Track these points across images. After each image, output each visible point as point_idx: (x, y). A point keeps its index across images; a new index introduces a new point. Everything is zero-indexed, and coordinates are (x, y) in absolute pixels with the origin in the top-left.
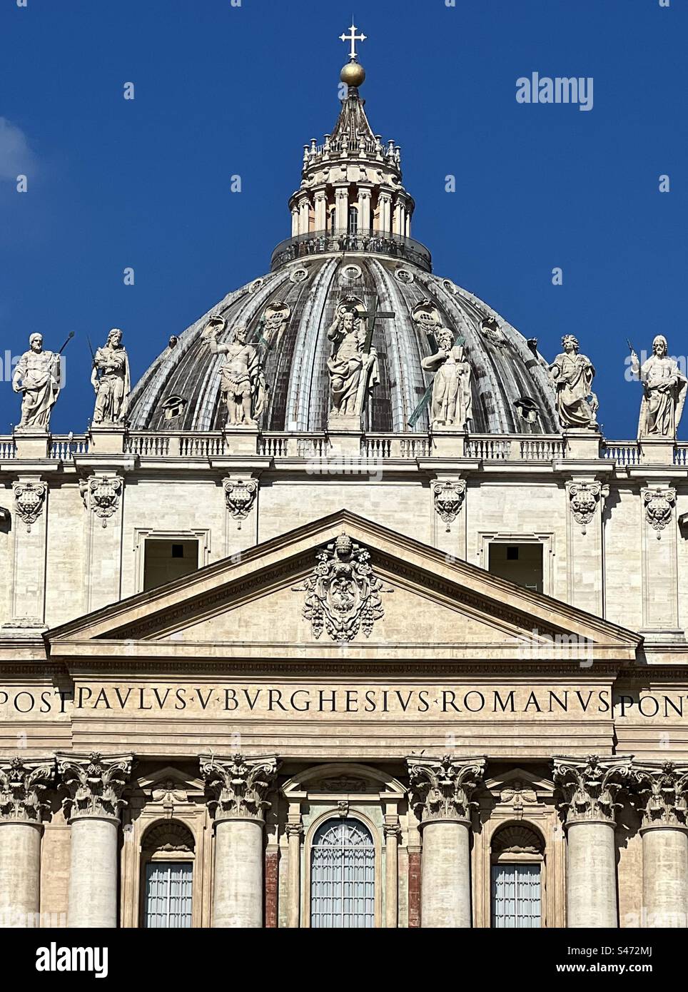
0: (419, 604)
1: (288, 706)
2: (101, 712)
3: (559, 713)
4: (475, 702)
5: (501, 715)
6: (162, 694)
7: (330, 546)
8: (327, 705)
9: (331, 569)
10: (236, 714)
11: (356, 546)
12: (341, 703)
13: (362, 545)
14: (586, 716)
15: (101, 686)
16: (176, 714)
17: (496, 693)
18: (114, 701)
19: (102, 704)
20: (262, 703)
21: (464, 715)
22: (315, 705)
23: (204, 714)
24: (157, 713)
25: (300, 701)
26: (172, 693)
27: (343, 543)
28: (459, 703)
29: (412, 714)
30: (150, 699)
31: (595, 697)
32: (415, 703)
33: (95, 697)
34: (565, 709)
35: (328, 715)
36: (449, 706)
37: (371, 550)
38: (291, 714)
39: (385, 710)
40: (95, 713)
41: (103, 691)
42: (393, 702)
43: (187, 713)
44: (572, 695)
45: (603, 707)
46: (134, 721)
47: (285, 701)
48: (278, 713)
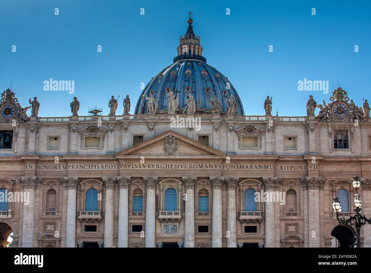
0: (185, 148)
1: (160, 167)
2: (125, 168)
3: (211, 168)
4: (195, 166)
5: (200, 169)
6: (136, 165)
7: (168, 137)
8: (167, 167)
9: (168, 141)
10: (150, 169)
11: (173, 137)
12: (170, 167)
13: (174, 137)
14: (216, 169)
15: (125, 164)
16: (139, 169)
17: (199, 165)
18: (127, 166)
19: (125, 167)
20: (155, 167)
21: (193, 169)
22: (165, 167)
23: (144, 169)
24: (135, 169)
25: (162, 166)
26: (138, 165)
27: (170, 136)
28: (192, 166)
29: (183, 169)
30: (134, 166)
31: (218, 165)
32: (184, 167)
33: (124, 166)
34: (212, 168)
35: (167, 169)
36: (190, 167)
37: (176, 138)
38: (161, 169)
39: (178, 168)
40: (124, 169)
41: (125, 165)
42: (180, 166)
43: (141, 169)
44: (214, 165)
45: (219, 167)
46: (131, 170)
47: (160, 166)
48: (158, 168)
